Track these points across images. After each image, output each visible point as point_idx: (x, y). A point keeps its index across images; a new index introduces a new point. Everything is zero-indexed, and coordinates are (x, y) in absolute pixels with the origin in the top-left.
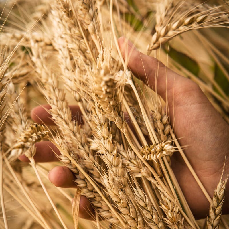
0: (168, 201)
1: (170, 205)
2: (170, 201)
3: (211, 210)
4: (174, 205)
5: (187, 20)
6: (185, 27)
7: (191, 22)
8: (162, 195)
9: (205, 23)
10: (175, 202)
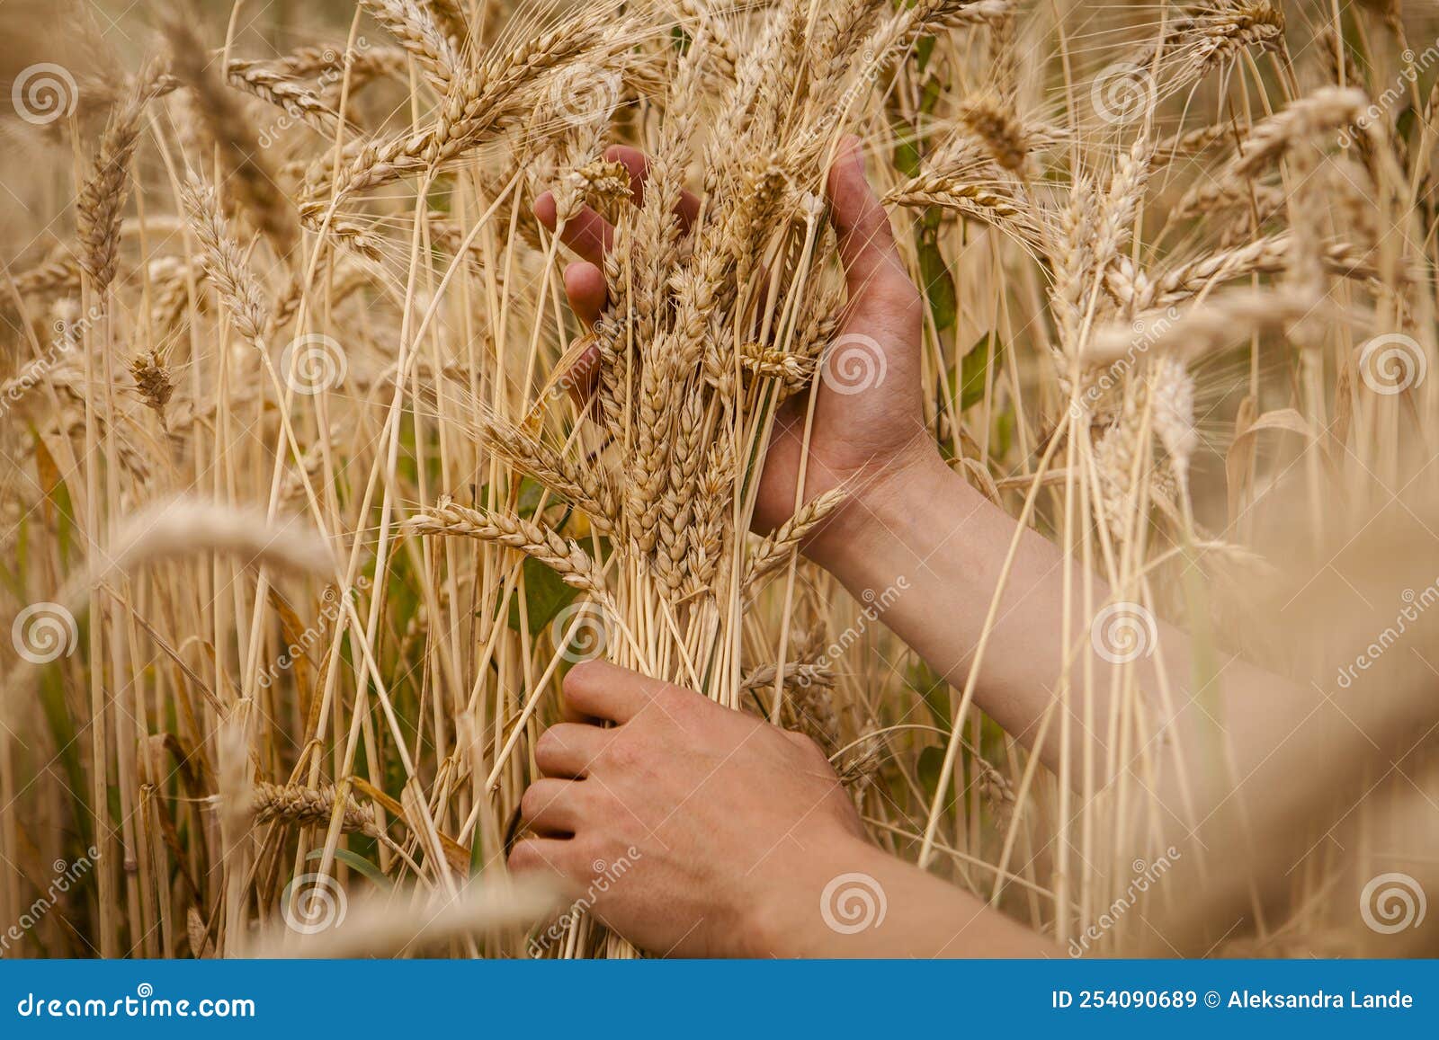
0: (726, 453)
1: (725, 461)
2: (730, 454)
3: (788, 523)
4: (731, 467)
5: (982, 195)
6: (972, 203)
7: (986, 202)
8: (724, 436)
9: (1005, 221)
10: (737, 464)
